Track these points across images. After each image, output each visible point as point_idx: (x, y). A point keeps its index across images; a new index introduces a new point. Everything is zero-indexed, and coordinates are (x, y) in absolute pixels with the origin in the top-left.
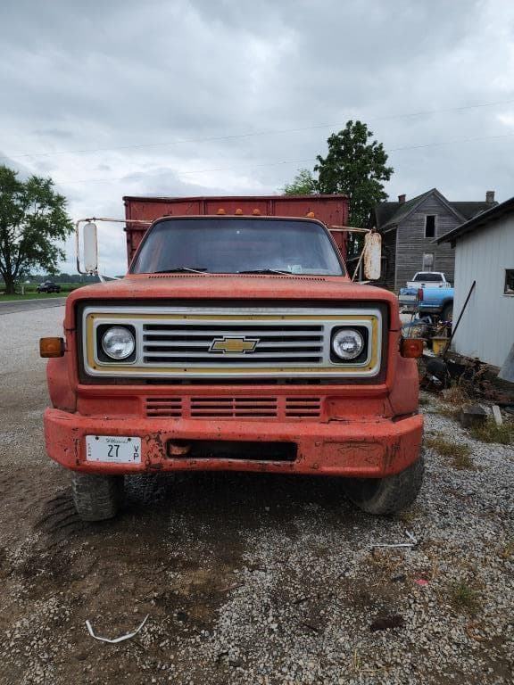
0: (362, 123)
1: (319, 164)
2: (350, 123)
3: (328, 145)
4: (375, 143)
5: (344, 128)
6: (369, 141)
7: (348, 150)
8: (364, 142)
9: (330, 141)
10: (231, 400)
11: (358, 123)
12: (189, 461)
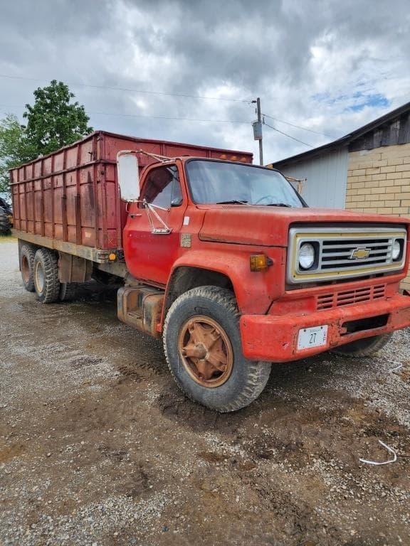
0: (64, 85)
1: (29, 112)
2: (54, 82)
3: (35, 97)
4: (76, 104)
5: (49, 85)
6: (72, 102)
7: (54, 104)
8: (68, 100)
9: (36, 93)
10: (353, 292)
11: (61, 84)
12: (350, 335)
